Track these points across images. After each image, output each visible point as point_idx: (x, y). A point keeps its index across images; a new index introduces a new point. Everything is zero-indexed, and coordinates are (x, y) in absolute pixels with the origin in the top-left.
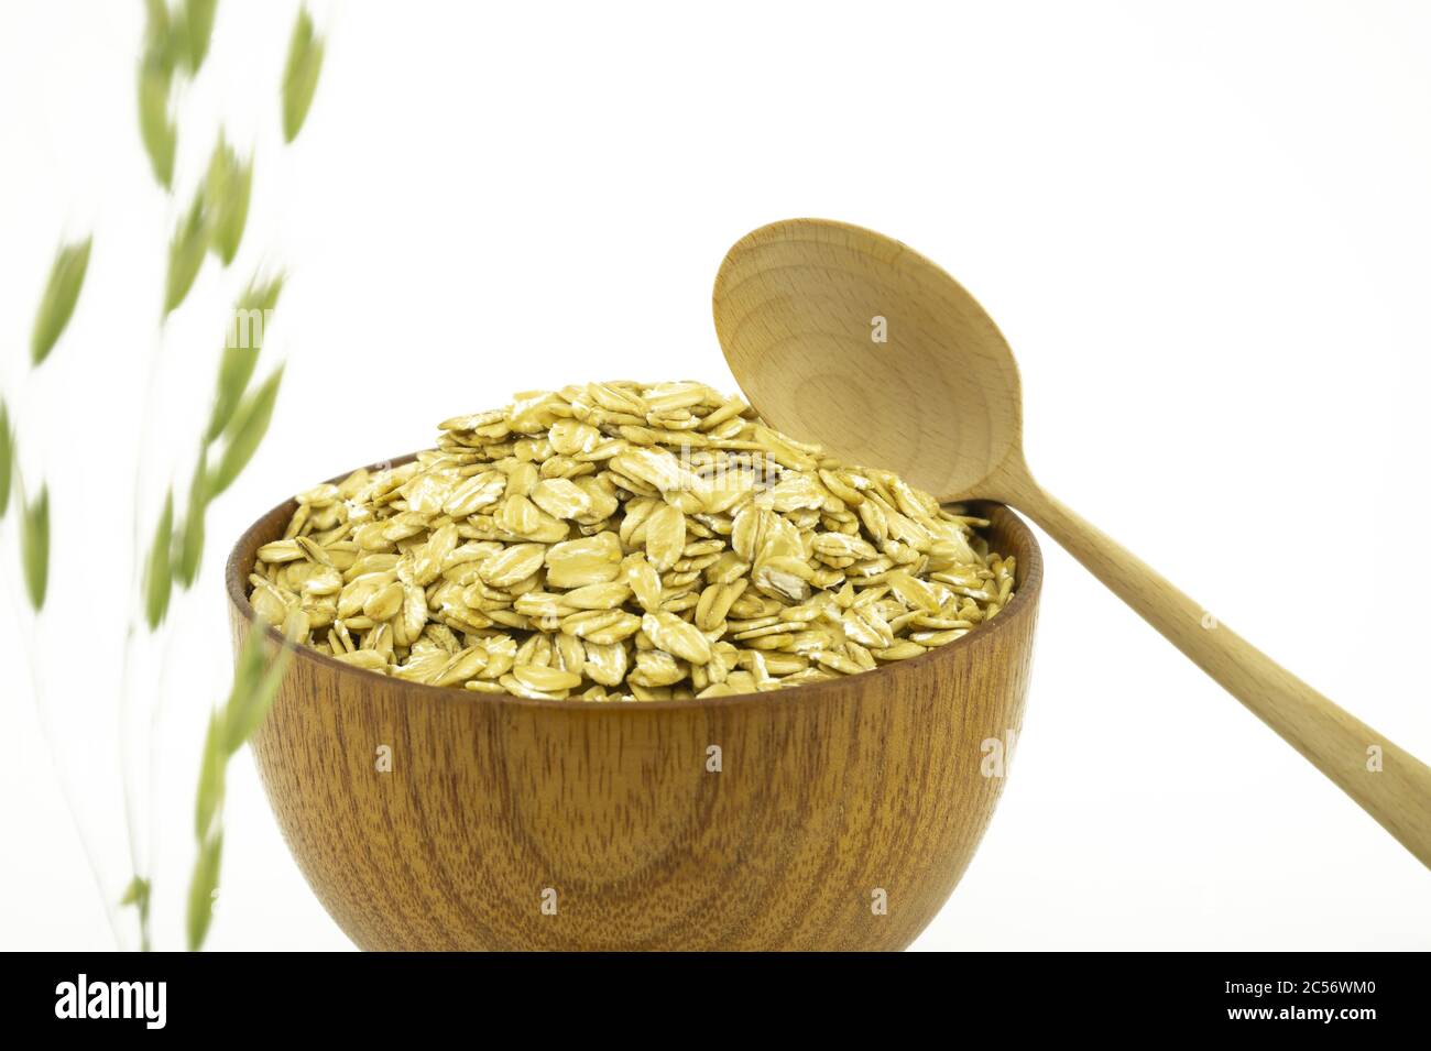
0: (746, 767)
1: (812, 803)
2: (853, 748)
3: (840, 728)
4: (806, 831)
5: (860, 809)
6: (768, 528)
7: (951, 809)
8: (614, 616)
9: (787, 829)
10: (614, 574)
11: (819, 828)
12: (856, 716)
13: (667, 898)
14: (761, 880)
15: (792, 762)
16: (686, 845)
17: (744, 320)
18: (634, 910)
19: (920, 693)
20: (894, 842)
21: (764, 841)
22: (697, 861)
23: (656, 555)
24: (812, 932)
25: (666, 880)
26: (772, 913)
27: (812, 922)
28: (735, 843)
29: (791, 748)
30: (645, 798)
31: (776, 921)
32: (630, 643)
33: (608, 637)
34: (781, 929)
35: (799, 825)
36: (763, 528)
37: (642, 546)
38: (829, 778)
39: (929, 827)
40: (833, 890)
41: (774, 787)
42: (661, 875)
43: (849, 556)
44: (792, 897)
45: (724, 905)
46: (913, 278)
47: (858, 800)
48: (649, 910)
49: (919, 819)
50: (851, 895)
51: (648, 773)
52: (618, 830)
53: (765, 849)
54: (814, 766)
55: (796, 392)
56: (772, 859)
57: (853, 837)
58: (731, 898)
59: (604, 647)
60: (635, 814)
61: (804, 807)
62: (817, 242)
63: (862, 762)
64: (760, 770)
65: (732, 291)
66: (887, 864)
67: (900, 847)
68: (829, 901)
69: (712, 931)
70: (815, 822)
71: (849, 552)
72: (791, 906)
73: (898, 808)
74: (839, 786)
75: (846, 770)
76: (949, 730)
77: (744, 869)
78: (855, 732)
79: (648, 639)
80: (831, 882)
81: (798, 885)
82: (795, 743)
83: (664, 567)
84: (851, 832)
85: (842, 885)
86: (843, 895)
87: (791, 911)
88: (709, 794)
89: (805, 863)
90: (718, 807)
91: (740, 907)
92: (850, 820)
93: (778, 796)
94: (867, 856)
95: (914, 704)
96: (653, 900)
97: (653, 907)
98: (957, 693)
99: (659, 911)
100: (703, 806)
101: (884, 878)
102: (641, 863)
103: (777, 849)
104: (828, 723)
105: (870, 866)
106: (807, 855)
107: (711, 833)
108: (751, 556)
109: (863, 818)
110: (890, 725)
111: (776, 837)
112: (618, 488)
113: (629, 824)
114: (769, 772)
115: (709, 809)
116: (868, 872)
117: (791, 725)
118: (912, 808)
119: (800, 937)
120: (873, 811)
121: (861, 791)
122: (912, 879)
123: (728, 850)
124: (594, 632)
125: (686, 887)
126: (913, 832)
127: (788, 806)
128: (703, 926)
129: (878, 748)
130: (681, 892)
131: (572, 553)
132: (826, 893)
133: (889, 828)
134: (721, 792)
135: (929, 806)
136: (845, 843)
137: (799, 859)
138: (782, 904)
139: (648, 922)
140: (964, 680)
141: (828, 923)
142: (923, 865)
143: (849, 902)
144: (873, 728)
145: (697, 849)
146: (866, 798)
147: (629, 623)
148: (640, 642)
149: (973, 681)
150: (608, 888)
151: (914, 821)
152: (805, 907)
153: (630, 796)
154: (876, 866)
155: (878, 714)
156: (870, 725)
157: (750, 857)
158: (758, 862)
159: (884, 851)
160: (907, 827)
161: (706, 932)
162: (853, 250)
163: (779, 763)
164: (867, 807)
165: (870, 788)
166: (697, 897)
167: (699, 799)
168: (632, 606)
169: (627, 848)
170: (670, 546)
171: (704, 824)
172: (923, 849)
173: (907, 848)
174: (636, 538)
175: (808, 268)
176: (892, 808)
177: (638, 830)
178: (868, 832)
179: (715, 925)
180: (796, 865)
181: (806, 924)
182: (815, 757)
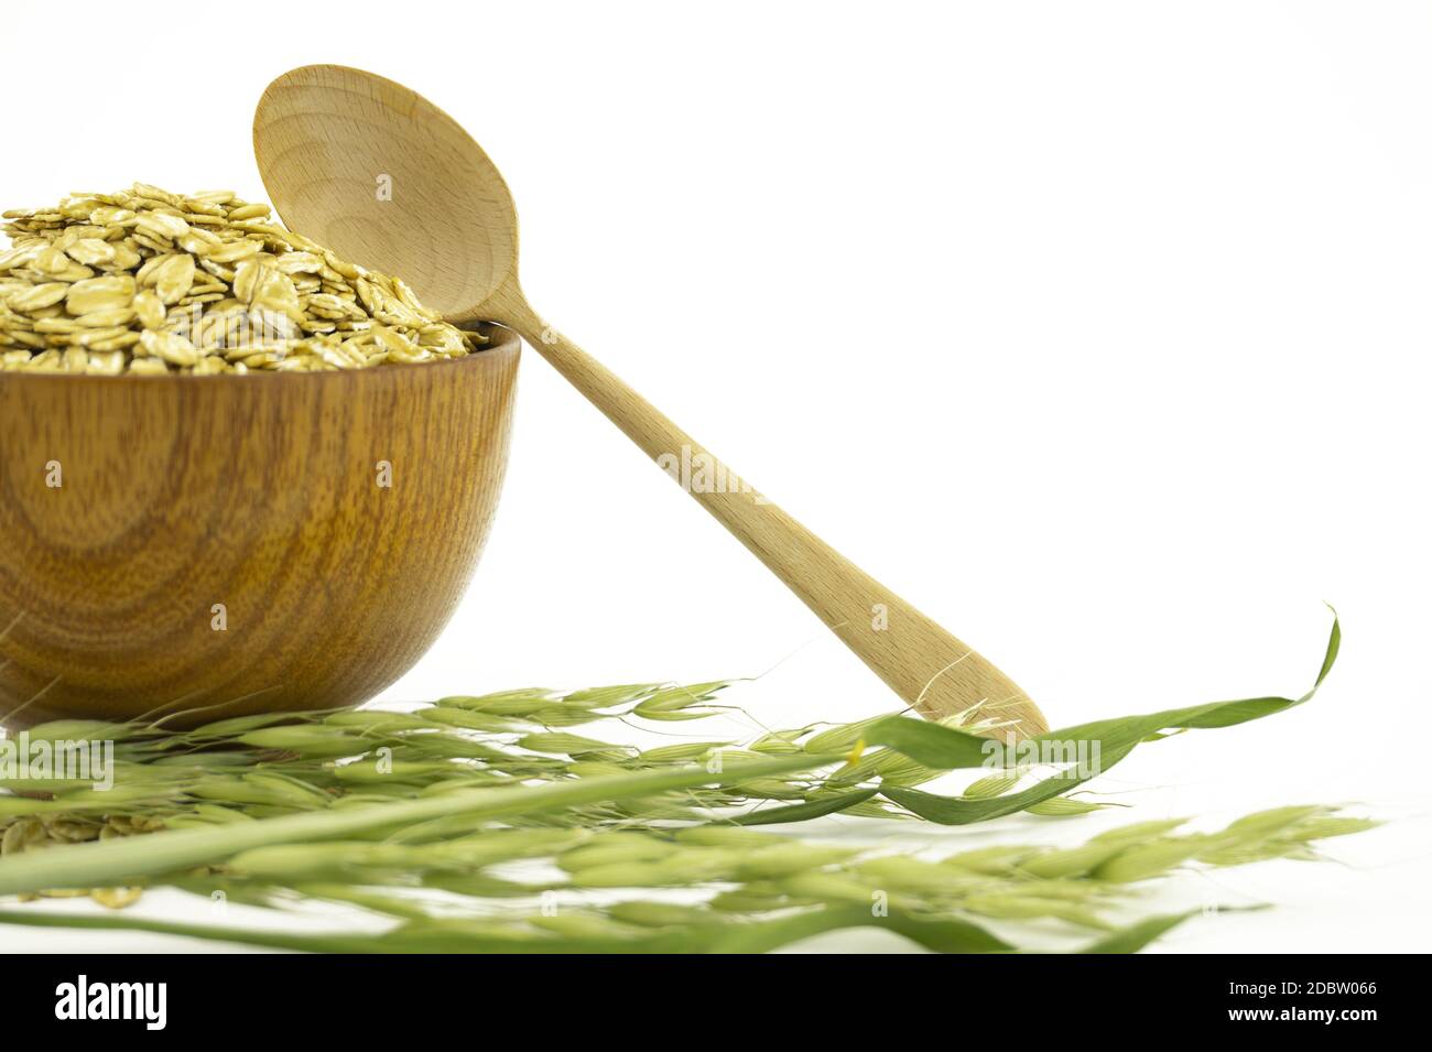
0: (214, 443)
1: (277, 484)
2: (316, 438)
3: (303, 416)
4: (272, 512)
5: (323, 498)
6: (266, 278)
7: (415, 522)
8: (117, 331)
9: (254, 507)
10: (125, 303)
11: (284, 510)
12: (318, 407)
13: (144, 566)
14: (231, 555)
15: (257, 440)
16: (159, 513)
17: (281, 155)
18: (115, 577)
19: (380, 397)
20: (359, 538)
21: (232, 516)
22: (170, 530)
23: (165, 290)
24: (283, 617)
25: (143, 547)
26: (243, 591)
27: (282, 606)
28: (205, 515)
29: (256, 429)
30: (122, 466)
31: (247, 600)
32: (128, 352)
33: (108, 345)
34: (252, 608)
35: (264, 504)
36: (262, 278)
37: (153, 286)
38: (292, 462)
39: (394, 532)
40: (300, 576)
41: (240, 465)
42: (137, 542)
43: (339, 311)
44: (262, 576)
45: (197, 579)
46: (428, 130)
47: (321, 490)
48: (128, 578)
49: (382, 521)
50: (318, 584)
51: (124, 439)
52: (98, 496)
53: (234, 524)
54: (278, 451)
55: (328, 227)
56: (240, 535)
57: (319, 524)
58: (203, 570)
59: (104, 353)
60: (113, 480)
61: (268, 486)
62: (346, 91)
63: (324, 452)
64: (227, 445)
65: (270, 125)
66: (352, 560)
67: (365, 545)
68: (298, 587)
69: (188, 603)
70: (280, 503)
71: (339, 307)
72: (260, 585)
73: (360, 505)
74: (303, 470)
75: (309, 457)
76: (410, 442)
77: (213, 542)
78: (316, 423)
79: (143, 347)
80: (298, 567)
81: (267, 565)
82: (260, 425)
83: (170, 300)
84: (315, 519)
85: (309, 572)
86: (311, 583)
87: (261, 591)
88: (179, 464)
89: (272, 543)
90: (187, 479)
91: (213, 581)
92: (314, 506)
93: (244, 472)
94: (332, 547)
95: (375, 408)
96: (131, 567)
97: (132, 575)
98: (417, 409)
99: (137, 579)
100: (174, 477)
101: (350, 574)
102: (119, 530)
103: (244, 525)
104: (291, 408)
105: (336, 560)
106: (272, 535)
107: (182, 504)
108: (249, 299)
109: (327, 506)
110: (351, 422)
111: (243, 513)
112: (141, 246)
113: (107, 490)
114: (236, 447)
115: (180, 478)
116: (334, 564)
117: (255, 405)
118: (375, 509)
119: (272, 620)
120: (336, 503)
121: (324, 481)
122: (380, 585)
123: (199, 522)
124: (98, 341)
125: (160, 555)
126: (377, 535)
127: (254, 484)
128: (180, 597)
129: (339, 441)
130: (157, 561)
131: (92, 288)
132: (294, 577)
133: (353, 523)
134: (192, 466)
135: (392, 512)
136: (309, 529)
137: (266, 538)
138: (251, 584)
139: (128, 590)
140: (424, 397)
141: (298, 610)
142: (391, 572)
143: (317, 592)
144: (335, 421)
145: (171, 519)
146: (328, 488)
147: (130, 337)
148: (137, 350)
149: (434, 403)
150: (89, 553)
151: (377, 522)
152: (273, 590)
153: (108, 462)
154: (342, 560)
155: (339, 409)
156: (331, 417)
157: (219, 531)
158: (227, 536)
159: (349, 546)
160: (370, 526)
161: (181, 604)
162: (377, 102)
163: (244, 442)
164: (331, 496)
165: (332, 480)
166: (171, 566)
167: (171, 467)
168: (135, 326)
169: (106, 514)
170: (178, 284)
171: (176, 493)
172: (388, 554)
173: (372, 549)
174: (150, 279)
175: (339, 117)
176: (355, 504)
177: (116, 495)
178: (332, 522)
179: (189, 597)
180: (263, 544)
181: (276, 608)
182: (278, 440)
